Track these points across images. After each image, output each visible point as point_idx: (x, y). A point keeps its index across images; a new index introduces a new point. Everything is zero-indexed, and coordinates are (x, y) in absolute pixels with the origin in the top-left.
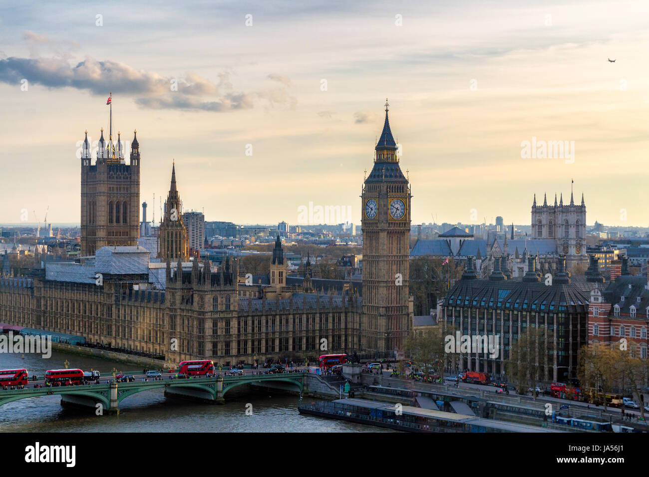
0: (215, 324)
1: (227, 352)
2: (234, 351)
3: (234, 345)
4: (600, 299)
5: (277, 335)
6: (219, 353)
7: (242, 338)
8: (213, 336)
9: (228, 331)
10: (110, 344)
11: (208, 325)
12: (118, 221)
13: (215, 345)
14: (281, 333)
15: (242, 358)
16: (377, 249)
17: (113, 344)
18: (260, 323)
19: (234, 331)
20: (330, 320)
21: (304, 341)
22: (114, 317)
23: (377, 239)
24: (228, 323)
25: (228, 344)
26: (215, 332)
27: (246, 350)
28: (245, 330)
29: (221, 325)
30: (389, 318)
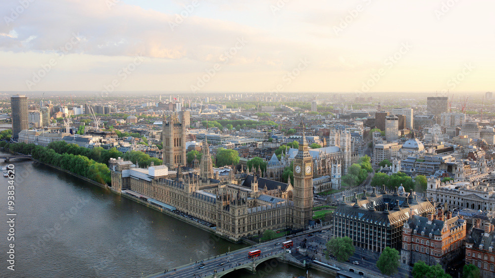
0: (239, 221)
1: (244, 231)
2: (246, 230)
3: (246, 228)
4: (408, 227)
5: (262, 221)
6: (241, 232)
7: (249, 224)
8: (238, 226)
9: (244, 222)
10: (187, 213)
11: (237, 221)
12: (178, 146)
13: (239, 229)
14: (263, 220)
15: (249, 232)
16: (300, 185)
17: (189, 213)
18: (255, 217)
19: (246, 222)
20: (281, 212)
21: (272, 221)
22: (189, 203)
23: (301, 182)
24: (244, 220)
25: (244, 228)
26: (239, 223)
27: (250, 228)
28: (250, 221)
29: (242, 221)
30: (305, 212)
